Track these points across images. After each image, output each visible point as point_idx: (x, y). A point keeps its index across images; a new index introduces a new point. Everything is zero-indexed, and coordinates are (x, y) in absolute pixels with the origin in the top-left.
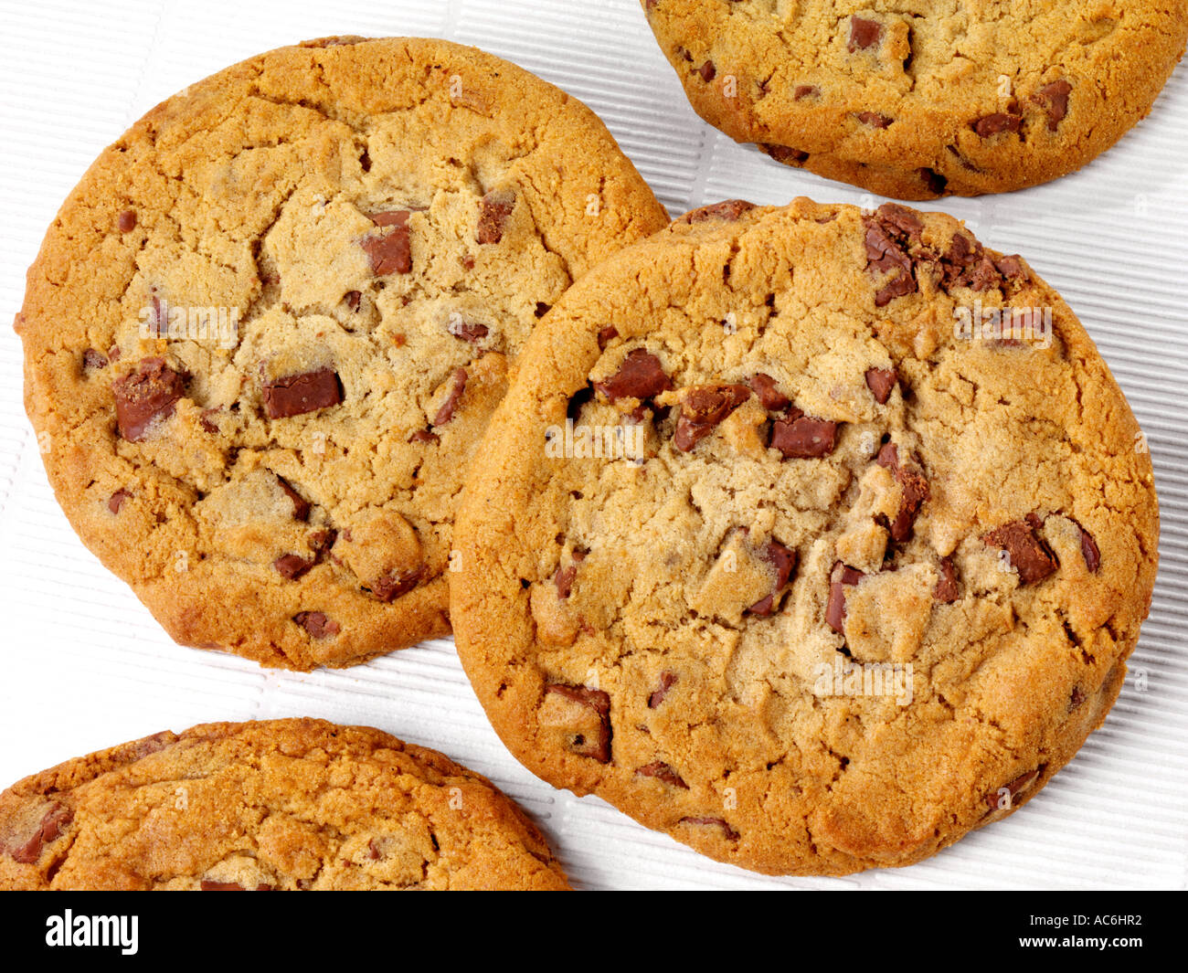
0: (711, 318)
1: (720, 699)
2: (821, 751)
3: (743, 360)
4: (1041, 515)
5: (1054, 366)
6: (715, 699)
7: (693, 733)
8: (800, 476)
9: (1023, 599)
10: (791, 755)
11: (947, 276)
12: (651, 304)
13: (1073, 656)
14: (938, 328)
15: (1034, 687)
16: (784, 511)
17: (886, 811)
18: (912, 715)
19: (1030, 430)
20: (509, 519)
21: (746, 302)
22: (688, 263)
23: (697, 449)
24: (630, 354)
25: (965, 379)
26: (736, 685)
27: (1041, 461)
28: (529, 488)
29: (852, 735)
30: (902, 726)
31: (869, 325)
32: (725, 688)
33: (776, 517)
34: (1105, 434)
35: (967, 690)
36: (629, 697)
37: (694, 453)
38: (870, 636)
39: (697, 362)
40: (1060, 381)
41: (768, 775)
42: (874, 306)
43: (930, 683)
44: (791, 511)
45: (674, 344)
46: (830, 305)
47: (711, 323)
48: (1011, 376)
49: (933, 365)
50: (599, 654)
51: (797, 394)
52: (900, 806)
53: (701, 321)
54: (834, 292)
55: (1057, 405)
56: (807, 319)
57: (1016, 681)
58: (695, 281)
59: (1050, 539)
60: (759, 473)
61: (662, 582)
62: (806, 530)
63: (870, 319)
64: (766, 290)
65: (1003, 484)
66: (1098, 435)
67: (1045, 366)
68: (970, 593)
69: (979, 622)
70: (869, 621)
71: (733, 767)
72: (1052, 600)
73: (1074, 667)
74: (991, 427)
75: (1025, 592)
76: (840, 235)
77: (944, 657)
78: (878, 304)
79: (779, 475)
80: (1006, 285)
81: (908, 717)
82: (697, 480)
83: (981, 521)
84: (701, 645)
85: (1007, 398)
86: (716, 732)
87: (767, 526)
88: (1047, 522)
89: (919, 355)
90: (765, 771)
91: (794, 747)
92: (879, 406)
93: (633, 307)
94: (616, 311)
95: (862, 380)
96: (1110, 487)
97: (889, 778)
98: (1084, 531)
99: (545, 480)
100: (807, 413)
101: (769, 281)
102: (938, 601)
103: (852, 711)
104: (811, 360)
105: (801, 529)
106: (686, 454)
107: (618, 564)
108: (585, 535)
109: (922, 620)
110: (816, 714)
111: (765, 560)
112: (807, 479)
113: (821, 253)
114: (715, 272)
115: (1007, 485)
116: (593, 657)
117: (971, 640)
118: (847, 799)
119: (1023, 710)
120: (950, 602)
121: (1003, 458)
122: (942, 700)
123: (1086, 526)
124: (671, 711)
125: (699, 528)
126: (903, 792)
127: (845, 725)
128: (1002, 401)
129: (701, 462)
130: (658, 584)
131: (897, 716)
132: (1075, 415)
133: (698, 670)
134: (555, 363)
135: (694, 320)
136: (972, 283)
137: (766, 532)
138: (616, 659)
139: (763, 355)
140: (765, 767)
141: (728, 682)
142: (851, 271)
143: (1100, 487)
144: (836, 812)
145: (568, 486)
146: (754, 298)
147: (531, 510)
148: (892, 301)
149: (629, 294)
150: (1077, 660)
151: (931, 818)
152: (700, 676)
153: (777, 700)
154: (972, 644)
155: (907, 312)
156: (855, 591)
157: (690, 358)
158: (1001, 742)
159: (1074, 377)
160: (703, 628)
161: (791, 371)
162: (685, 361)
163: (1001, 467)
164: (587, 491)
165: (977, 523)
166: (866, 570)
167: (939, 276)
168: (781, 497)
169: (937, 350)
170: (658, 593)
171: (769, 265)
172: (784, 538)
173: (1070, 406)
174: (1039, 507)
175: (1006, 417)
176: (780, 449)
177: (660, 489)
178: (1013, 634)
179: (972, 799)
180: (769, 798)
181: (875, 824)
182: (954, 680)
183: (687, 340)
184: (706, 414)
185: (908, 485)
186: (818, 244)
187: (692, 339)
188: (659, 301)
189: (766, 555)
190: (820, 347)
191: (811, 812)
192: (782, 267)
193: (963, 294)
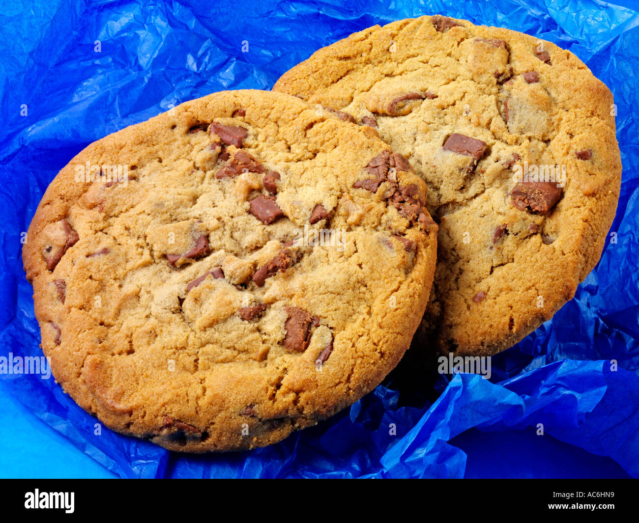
0: (285, 140)
1: (115, 279)
2: (127, 336)
3: (279, 163)
4: (322, 321)
5: (398, 270)
6: (112, 276)
7: (88, 280)
8: (247, 223)
9: (276, 351)
10: (115, 328)
11: (392, 197)
12: (269, 115)
13: (267, 388)
14: (366, 215)
15: (236, 386)
16: (225, 230)
17: (121, 384)
18: (177, 354)
19: (359, 288)
20: (124, 143)
21: (306, 144)
22: (299, 109)
23: (222, 180)
24: (240, 127)
25: (355, 245)
26: (128, 280)
27: (348, 302)
28: (145, 140)
29: (145, 340)
30: (168, 354)
31: (341, 191)
32: (122, 277)
33: (218, 228)
34: (388, 315)
35: (211, 367)
36: (84, 246)
37: (219, 182)
38: (196, 303)
39: (261, 150)
40: (393, 279)
41: (96, 325)
42: (351, 185)
43: (199, 348)
44: (227, 233)
45: (261, 137)
46: (335, 170)
47: (283, 142)
48: (374, 258)
49: (349, 229)
50: (93, 221)
51: (282, 192)
52: (130, 388)
53: (281, 138)
54: (342, 166)
55: (381, 287)
56: (320, 169)
57: (232, 377)
58: (294, 119)
59: (314, 335)
60: (232, 207)
61: (147, 211)
62: (225, 245)
63: (345, 189)
64: (318, 147)
65: (320, 294)
66: (384, 314)
67: (393, 267)
68: (256, 325)
69: (246, 340)
70: (203, 296)
71: (87, 309)
72: (287, 361)
73: (262, 393)
74: (343, 271)
75: (279, 349)
76: (368, 147)
77: (217, 343)
78: (354, 186)
79: (239, 215)
80: (414, 224)
81: (174, 353)
82: (209, 192)
83: (293, 299)
84: (133, 252)
85: (363, 266)
86: (98, 289)
87: (210, 227)
88: (321, 326)
89: (348, 221)
90: (98, 324)
91: (120, 325)
92: (308, 222)
93: (261, 110)
94: (253, 105)
95: (313, 206)
96: (365, 338)
97: (138, 372)
98: (332, 344)
99: (154, 143)
100: (277, 201)
101: (322, 144)
102: (238, 313)
103: (157, 330)
104: (304, 186)
105: (223, 242)
106: (216, 179)
107: (140, 192)
108: (144, 176)
109: (223, 313)
110: (144, 319)
111: (194, 239)
112: (248, 226)
113: (354, 147)
114: (305, 121)
115: (321, 296)
116: (91, 220)
117: (236, 346)
118: (113, 364)
119: (220, 391)
120: (243, 319)
121: (332, 284)
122: (196, 361)
123: (335, 344)
124: (91, 264)
125: (186, 207)
126: (138, 384)
127: (147, 333)
128: (360, 265)
129: (218, 187)
130: (144, 212)
131: (171, 348)
132: (383, 298)
133: (120, 259)
134: (208, 103)
135: (278, 135)
136: (400, 210)
137: (207, 230)
138: (98, 229)
139: (288, 168)
140: (99, 322)
141: (126, 275)
142: (357, 164)
143: (360, 334)
144: (101, 363)
145: (160, 154)
146: (310, 145)
147: (135, 148)
148: (360, 188)
149: (265, 104)
150: (267, 392)
151: (134, 403)
152: (118, 262)
153: (135, 300)
154: (235, 349)
155: (362, 199)
156: (212, 280)
157: (260, 147)
158: (198, 398)
159: (401, 283)
160: (142, 247)
161: (291, 182)
162: (257, 146)
163: (327, 287)
164: (164, 162)
165: (291, 299)
166: (226, 277)
167: (389, 194)
168: (230, 223)
169: (358, 225)
170: (141, 216)
171: (328, 135)
172: (212, 238)
173: (385, 292)
174: (325, 318)
175: (353, 272)
176: (251, 205)
177: (191, 183)
178: (256, 363)
179: (158, 410)
180: (85, 333)
181: (111, 384)
182: (211, 357)
183: (268, 140)
184: (237, 164)
185: (280, 256)
186: (356, 143)
187: (270, 142)
188: (273, 116)
189: (197, 238)
190: (313, 183)
191: (93, 354)
192: (334, 141)
193: (392, 210)
